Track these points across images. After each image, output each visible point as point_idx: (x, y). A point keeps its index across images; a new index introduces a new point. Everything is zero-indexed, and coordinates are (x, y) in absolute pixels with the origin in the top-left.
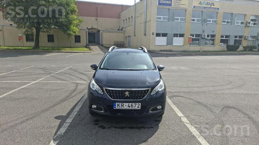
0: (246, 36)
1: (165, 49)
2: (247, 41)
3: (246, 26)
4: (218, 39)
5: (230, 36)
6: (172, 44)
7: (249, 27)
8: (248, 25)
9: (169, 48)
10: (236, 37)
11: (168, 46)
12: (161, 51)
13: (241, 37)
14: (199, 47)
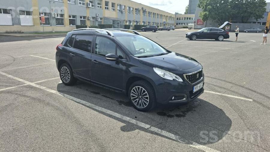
0: (89, 17)
1: (12, 31)
2: (89, 21)
3: (87, 7)
4: (66, 18)
5: (76, 16)
6: (19, 24)
7: (89, 8)
8: (89, 6)
9: (16, 28)
10: (81, 17)
11: (15, 26)
12: (7, 32)
13: (84, 17)
14: (51, 27)
